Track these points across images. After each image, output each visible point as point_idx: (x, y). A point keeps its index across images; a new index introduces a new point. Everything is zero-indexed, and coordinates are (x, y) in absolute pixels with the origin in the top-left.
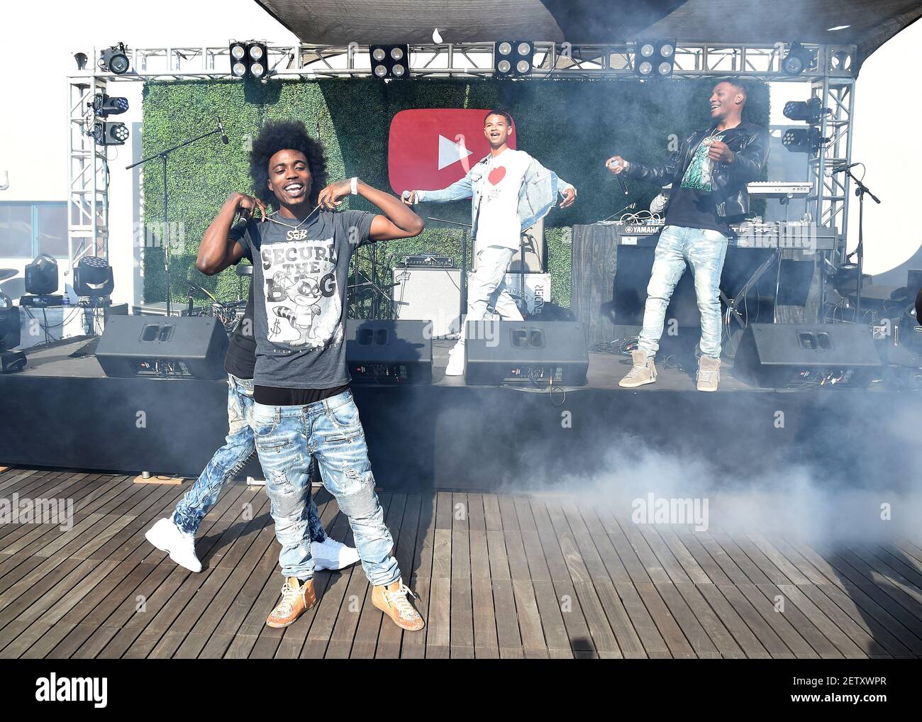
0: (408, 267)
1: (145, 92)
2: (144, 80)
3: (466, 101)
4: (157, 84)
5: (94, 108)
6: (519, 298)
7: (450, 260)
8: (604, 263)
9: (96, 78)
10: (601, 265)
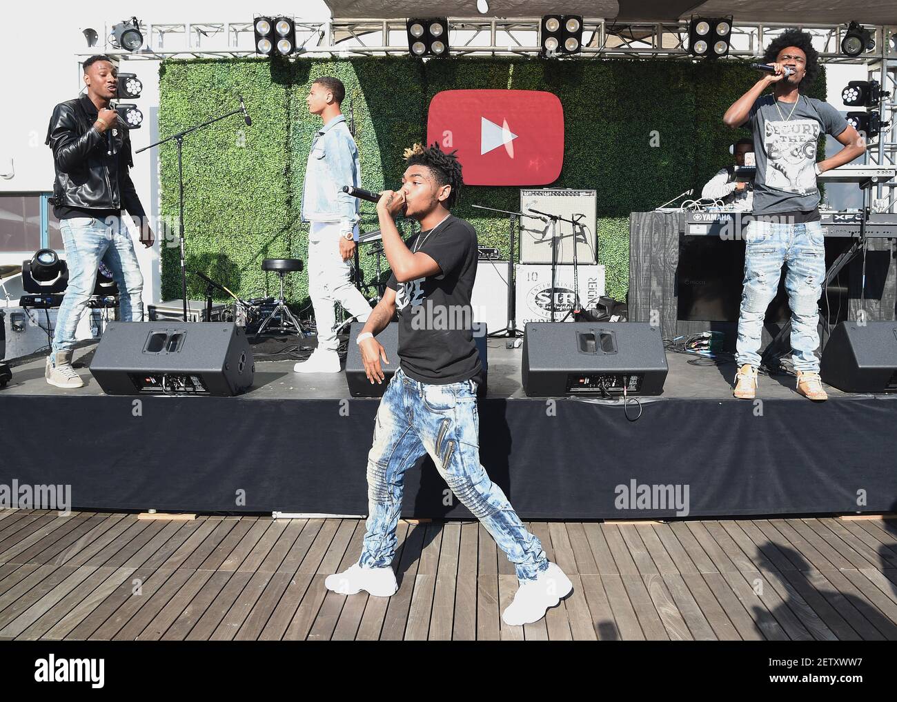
1: (162, 72)
2: (161, 58)
3: (510, 81)
4: (175, 63)
7: (496, 252)
8: (664, 254)
10: (662, 255)
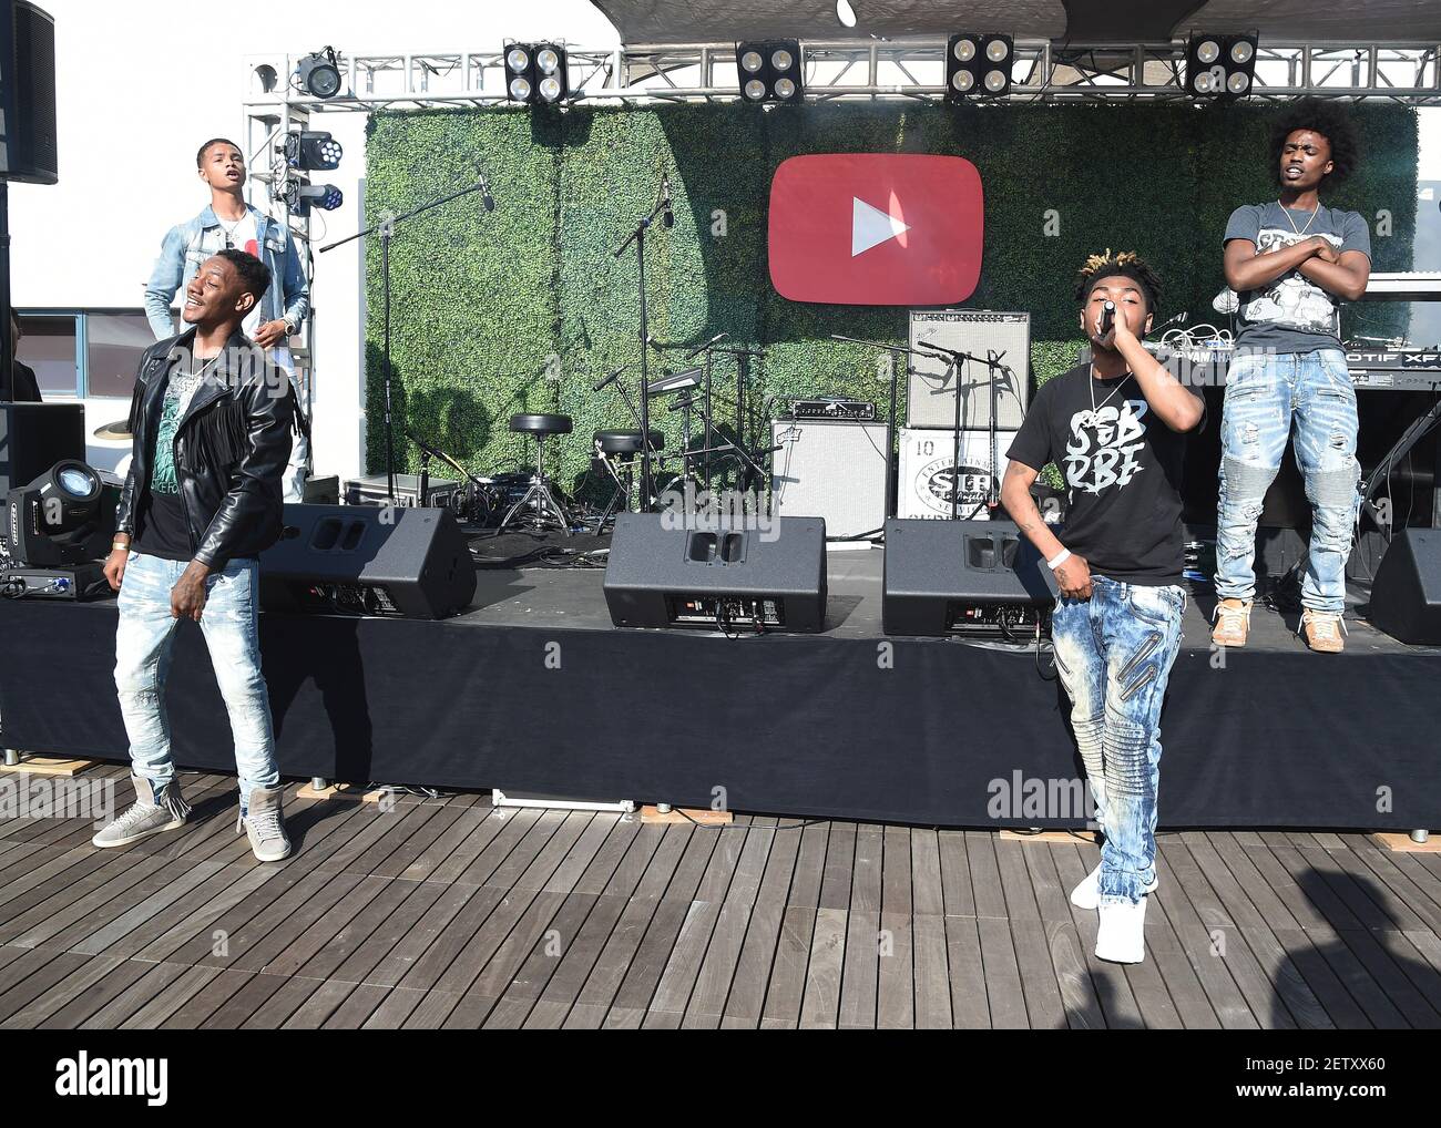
0: (798, 419)
1: (371, 129)
2: (369, 108)
3: (900, 140)
4: (389, 115)
5: (286, 155)
6: (986, 473)
7: (868, 408)
9: (290, 105)
